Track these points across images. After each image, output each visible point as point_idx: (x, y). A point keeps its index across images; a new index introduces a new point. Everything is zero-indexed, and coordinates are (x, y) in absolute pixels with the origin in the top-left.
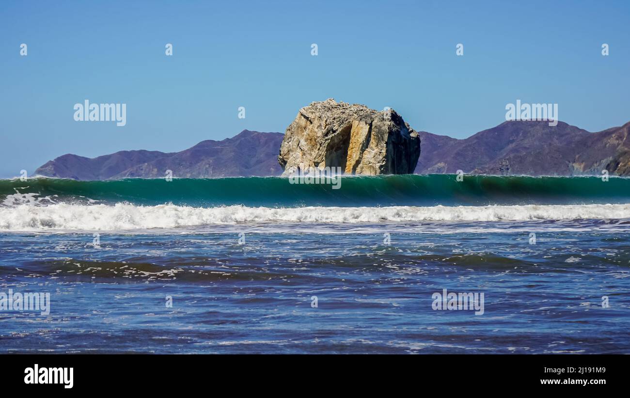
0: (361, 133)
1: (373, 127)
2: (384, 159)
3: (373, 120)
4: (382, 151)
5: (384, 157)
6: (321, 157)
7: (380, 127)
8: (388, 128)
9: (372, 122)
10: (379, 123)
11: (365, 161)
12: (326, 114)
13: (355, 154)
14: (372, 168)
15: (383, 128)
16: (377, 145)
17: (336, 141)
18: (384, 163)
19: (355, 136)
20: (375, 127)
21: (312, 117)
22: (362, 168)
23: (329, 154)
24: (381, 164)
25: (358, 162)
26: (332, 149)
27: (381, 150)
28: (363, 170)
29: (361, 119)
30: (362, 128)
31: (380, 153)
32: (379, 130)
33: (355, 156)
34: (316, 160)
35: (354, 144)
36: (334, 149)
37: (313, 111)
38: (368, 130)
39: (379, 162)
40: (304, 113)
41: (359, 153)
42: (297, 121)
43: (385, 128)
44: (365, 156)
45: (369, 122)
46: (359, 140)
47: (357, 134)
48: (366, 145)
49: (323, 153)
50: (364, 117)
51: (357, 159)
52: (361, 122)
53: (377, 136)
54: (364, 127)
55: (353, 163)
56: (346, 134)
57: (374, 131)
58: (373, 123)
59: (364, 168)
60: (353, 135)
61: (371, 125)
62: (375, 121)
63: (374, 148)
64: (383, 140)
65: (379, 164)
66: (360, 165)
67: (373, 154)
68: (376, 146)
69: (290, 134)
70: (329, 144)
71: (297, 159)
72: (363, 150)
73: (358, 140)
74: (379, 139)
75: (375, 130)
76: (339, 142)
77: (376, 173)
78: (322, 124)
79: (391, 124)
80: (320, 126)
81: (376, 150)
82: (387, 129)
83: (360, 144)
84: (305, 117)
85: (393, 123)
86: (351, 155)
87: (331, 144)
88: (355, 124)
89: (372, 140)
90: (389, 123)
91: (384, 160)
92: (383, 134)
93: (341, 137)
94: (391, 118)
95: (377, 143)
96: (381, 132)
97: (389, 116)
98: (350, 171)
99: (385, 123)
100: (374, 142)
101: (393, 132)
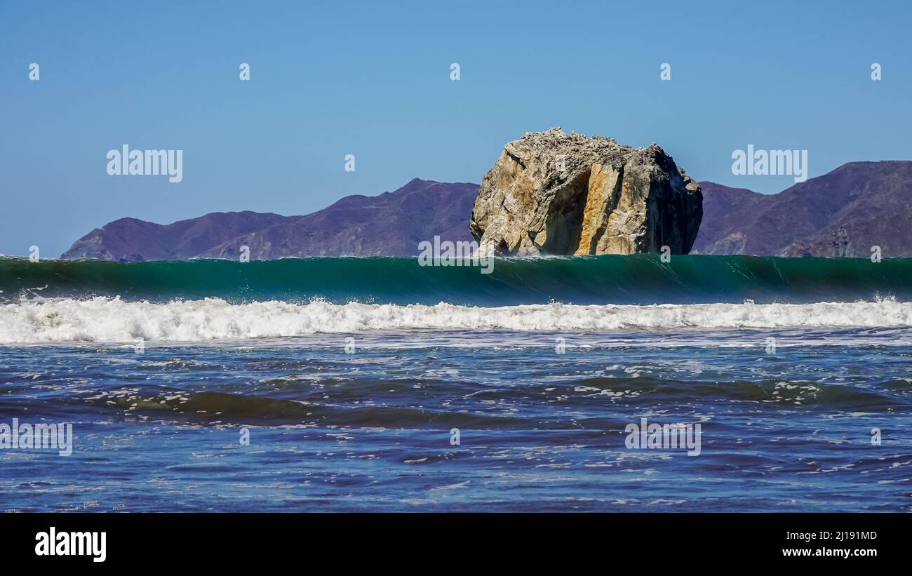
0: (605, 184)
1: (625, 174)
2: (643, 226)
3: (626, 164)
4: (640, 214)
5: (643, 224)
6: (540, 222)
7: (637, 174)
8: (650, 177)
9: (623, 166)
10: (635, 168)
11: (612, 230)
12: (549, 153)
13: (595, 219)
14: (623, 242)
15: (641, 176)
16: (632, 204)
17: (565, 197)
18: (643, 234)
19: (596, 189)
20: (629, 173)
21: (526, 158)
22: (607, 241)
23: (552, 217)
24: (638, 234)
25: (600, 232)
26: (558, 210)
27: (639, 212)
28: (609, 244)
29: (605, 162)
30: (607, 175)
31: (637, 216)
32: (635, 179)
33: (595, 222)
34: (531, 229)
35: (594, 202)
36: (562, 210)
37: (527, 147)
38: (616, 179)
39: (634, 232)
40: (512, 150)
41: (601, 217)
42: (501, 164)
43: (645, 176)
44: (612, 222)
45: (619, 165)
46: (603, 195)
47: (599, 185)
48: (613, 204)
49: (543, 216)
50: (610, 159)
51: (599, 226)
52: (606, 167)
53: (632, 188)
54: (610, 175)
55: (593, 232)
56: (581, 186)
57: (627, 181)
58: (625, 168)
59: (611, 241)
60: (592, 187)
61: (621, 171)
62: (629, 165)
63: (627, 208)
64: (641, 195)
65: (635, 235)
66: (604, 237)
67: (625, 219)
68: (629, 206)
69: (489, 185)
70: (552, 202)
71: (501, 225)
72: (608, 212)
73: (601, 196)
74: (635, 195)
75: (629, 179)
76: (570, 199)
77: (629, 249)
78: (542, 170)
79: (654, 169)
80: (538, 173)
81: (630, 212)
82: (648, 177)
83: (604, 202)
84: (513, 157)
85: (657, 167)
86: (589, 221)
87: (556, 201)
88: (596, 168)
89: (624, 196)
90: (652, 168)
91: (643, 229)
92: (642, 186)
93: (573, 190)
94: (653, 160)
95: (632, 201)
96: (638, 183)
97: (652, 157)
98: (587, 245)
99: (645, 167)
100: (626, 200)
101: (657, 182)
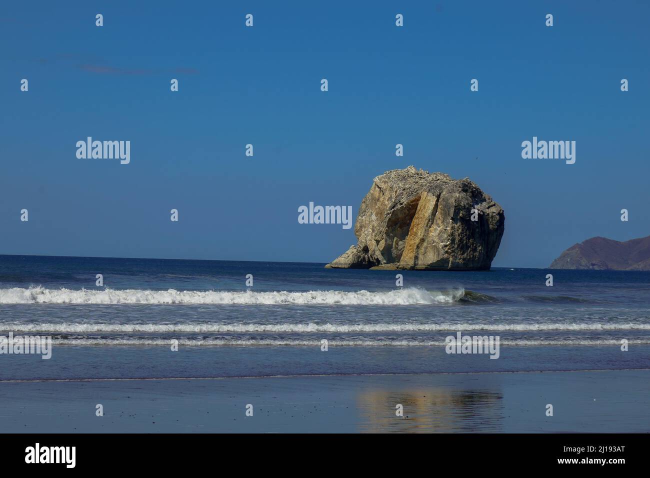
0: (428, 207)
1: (441, 200)
2: (449, 238)
3: (442, 192)
4: (447, 229)
5: (449, 236)
6: (382, 233)
7: (447, 200)
8: (456, 200)
10: (447, 195)
11: (430, 240)
12: (398, 184)
13: (420, 232)
14: (435, 248)
15: (450, 201)
16: (444, 221)
17: (400, 216)
18: (448, 243)
19: (422, 210)
20: (443, 199)
21: (385, 188)
22: (426, 248)
23: (390, 230)
24: (445, 243)
25: (423, 240)
26: (395, 225)
27: (447, 227)
28: (427, 250)
29: (430, 191)
30: (430, 200)
31: (445, 230)
32: (447, 203)
33: (419, 234)
34: (376, 238)
35: (420, 220)
36: (399, 225)
37: (386, 180)
38: (434, 203)
39: (442, 242)
40: (377, 182)
41: (424, 230)
43: (452, 201)
44: (430, 234)
45: (438, 193)
46: (426, 215)
47: (424, 208)
48: (431, 220)
49: (384, 229)
50: (433, 189)
51: (421, 237)
52: (430, 194)
53: (444, 210)
54: (432, 200)
55: (417, 241)
56: (412, 209)
57: (441, 204)
58: (442, 195)
59: (429, 248)
60: (420, 208)
61: (438, 197)
62: (444, 193)
63: (440, 224)
64: (449, 215)
65: (443, 244)
66: (425, 244)
67: (438, 232)
68: (442, 223)
69: (365, 207)
70: (390, 219)
71: (368, 236)
72: (428, 227)
73: (424, 215)
74: (445, 214)
75: (443, 203)
76: (405, 217)
77: (439, 254)
78: (393, 196)
79: (459, 196)
80: (390, 198)
81: (442, 227)
83: (426, 219)
84: (379, 187)
85: (463, 194)
86: (416, 233)
88: (424, 195)
89: (439, 215)
91: (449, 239)
92: (450, 208)
93: (406, 210)
94: (460, 189)
95: (444, 219)
96: (448, 206)
97: (460, 187)
98: (413, 251)
99: (454, 194)
100: (441, 218)
101: (461, 206)
